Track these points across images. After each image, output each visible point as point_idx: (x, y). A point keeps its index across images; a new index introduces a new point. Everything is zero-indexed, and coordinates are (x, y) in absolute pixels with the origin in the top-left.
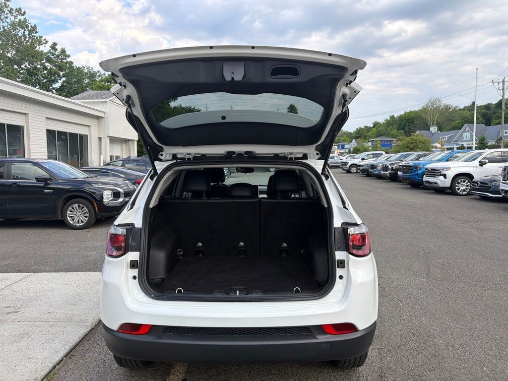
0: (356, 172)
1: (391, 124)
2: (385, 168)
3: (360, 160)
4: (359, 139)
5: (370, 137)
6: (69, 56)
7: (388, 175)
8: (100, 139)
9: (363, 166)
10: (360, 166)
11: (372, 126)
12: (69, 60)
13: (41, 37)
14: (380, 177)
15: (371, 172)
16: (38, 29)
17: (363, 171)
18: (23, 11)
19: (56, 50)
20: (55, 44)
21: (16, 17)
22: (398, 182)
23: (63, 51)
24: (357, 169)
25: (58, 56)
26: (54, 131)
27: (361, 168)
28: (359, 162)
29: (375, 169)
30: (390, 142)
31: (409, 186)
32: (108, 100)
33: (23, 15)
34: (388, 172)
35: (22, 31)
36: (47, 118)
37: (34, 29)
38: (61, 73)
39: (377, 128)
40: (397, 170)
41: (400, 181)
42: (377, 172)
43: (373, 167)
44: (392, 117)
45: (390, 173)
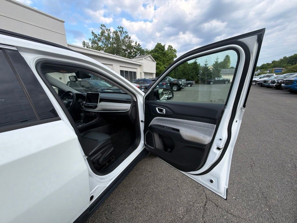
0: (255, 85)
1: (283, 61)
2: (273, 82)
3: (258, 78)
4: (262, 69)
5: (269, 68)
6: (140, 46)
7: (275, 86)
8: (141, 73)
9: (259, 81)
10: (258, 81)
11: (271, 63)
12: (140, 47)
13: (132, 40)
14: (269, 87)
15: (263, 84)
16: (131, 38)
17: (259, 84)
18: (127, 32)
19: (137, 44)
20: (136, 42)
21: (125, 35)
22: (281, 90)
23: (139, 44)
24: (256, 83)
25: (137, 46)
26: (123, 71)
27: (258, 82)
28: (258, 79)
29: (266, 83)
30: (281, 70)
31: (289, 92)
32: (143, 58)
33: (127, 33)
34: (274, 84)
35: (127, 39)
36: (120, 66)
37: (130, 38)
38: (138, 52)
39: (274, 64)
40: (281, 83)
41: (282, 89)
42: (267, 84)
43: (265, 81)
44: (285, 58)
45: (276, 85)
